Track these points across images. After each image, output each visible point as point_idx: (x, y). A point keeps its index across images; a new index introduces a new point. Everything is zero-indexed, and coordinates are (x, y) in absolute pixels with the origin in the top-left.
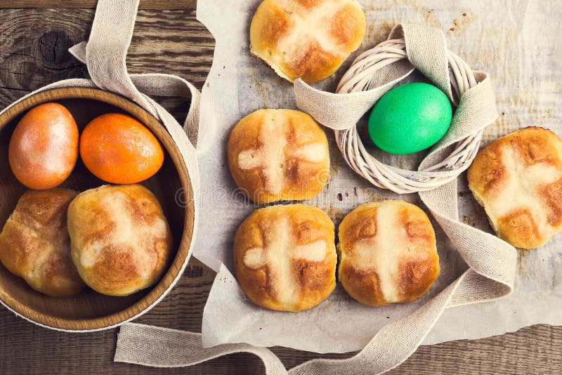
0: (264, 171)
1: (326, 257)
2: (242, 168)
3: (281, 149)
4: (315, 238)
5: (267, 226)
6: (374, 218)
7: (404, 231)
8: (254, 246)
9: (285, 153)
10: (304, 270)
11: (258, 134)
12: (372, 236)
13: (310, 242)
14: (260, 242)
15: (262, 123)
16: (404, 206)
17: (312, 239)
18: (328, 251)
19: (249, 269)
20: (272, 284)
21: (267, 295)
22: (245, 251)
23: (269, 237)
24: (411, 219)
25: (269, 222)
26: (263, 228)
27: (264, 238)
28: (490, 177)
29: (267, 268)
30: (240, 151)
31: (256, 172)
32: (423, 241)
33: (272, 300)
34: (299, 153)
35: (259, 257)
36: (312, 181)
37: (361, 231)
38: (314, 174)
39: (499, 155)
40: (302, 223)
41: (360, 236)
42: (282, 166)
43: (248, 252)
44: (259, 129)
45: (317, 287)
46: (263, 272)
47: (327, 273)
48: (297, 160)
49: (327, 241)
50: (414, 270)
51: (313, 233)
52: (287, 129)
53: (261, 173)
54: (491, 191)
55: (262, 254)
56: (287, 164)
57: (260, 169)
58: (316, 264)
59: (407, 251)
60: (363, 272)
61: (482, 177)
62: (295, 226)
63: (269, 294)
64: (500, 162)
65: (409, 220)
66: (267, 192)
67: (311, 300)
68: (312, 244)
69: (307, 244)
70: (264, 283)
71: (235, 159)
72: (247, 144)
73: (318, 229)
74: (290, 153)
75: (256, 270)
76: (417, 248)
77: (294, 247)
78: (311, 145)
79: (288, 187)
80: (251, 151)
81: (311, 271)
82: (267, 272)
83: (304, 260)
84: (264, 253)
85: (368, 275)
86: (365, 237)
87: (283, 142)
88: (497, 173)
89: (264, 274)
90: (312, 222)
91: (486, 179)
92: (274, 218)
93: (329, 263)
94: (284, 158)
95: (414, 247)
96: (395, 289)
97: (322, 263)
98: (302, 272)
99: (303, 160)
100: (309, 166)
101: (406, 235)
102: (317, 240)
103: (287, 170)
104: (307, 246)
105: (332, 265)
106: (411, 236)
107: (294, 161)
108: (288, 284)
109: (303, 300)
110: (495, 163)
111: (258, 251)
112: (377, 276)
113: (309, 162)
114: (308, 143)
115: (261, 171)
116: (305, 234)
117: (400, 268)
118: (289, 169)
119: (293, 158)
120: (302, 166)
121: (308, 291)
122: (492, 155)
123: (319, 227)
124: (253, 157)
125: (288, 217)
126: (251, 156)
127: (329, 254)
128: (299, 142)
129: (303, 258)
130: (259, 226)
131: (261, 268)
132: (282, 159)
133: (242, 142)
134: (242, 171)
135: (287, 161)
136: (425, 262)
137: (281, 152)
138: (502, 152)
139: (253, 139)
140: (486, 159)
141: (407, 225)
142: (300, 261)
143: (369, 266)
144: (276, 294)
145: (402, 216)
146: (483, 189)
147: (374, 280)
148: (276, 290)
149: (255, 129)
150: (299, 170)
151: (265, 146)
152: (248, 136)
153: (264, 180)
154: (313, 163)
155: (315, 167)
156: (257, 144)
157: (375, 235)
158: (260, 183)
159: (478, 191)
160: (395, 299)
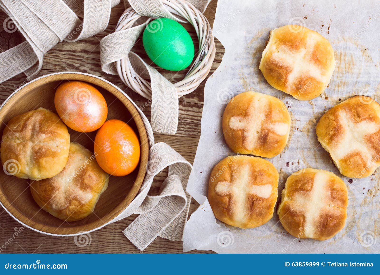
0: (245, 133)
1: (270, 196)
2: (231, 127)
3: (260, 121)
4: (266, 182)
5: (235, 168)
6: (312, 179)
7: (329, 193)
8: (224, 180)
9: (262, 125)
10: (255, 202)
11: (247, 108)
12: (307, 191)
13: (262, 184)
14: (229, 178)
15: (251, 101)
16: (333, 177)
17: (263, 182)
18: (272, 192)
19: (218, 195)
20: (231, 207)
21: (226, 215)
22: (217, 182)
23: (235, 176)
24: (336, 186)
25: (237, 166)
26: (232, 169)
27: (232, 176)
28: (332, 133)
29: (230, 196)
30: (233, 116)
31: (240, 133)
32: (340, 203)
33: (230, 218)
34: (271, 126)
35: (226, 188)
36: (275, 147)
37: (302, 186)
38: (277, 142)
39: (336, 117)
40: (259, 171)
41: (300, 189)
42: (258, 132)
43: (219, 183)
44: (249, 104)
45: (261, 215)
46: (227, 199)
47: (269, 207)
48: (269, 131)
49: (273, 185)
50: (329, 220)
51: (265, 179)
52: (267, 109)
53: (243, 134)
54: (333, 142)
55: (229, 186)
56: (262, 132)
57: (243, 131)
58: (263, 200)
59: (328, 206)
60: (295, 212)
61: (327, 133)
62: (254, 171)
63: (228, 214)
64: (338, 122)
65: (334, 187)
66: (243, 146)
67: (255, 223)
68: (263, 186)
69: (260, 185)
70: (226, 206)
71: (227, 120)
72: (238, 113)
73: (269, 176)
74: (265, 126)
75: (223, 196)
76: (335, 206)
77: (251, 186)
78: (280, 123)
79: (258, 147)
80: (240, 118)
81: (259, 203)
82: (230, 199)
83: (256, 195)
84: (230, 186)
85: (299, 215)
86: (303, 190)
87: (262, 117)
88: (336, 130)
89: (228, 200)
90: (266, 171)
91: (329, 134)
92: (240, 164)
93: (272, 201)
94: (260, 127)
95: (333, 205)
96: (313, 229)
97: (267, 200)
98: (253, 203)
99: (273, 132)
100: (276, 137)
101: (330, 196)
102: (267, 183)
103: (261, 136)
104: (260, 186)
105: (273, 202)
106: (333, 198)
107: (267, 131)
108: (242, 209)
109: (249, 222)
110: (335, 123)
111: (227, 184)
112: (304, 218)
113: (276, 134)
114: (279, 121)
115: (243, 132)
116: (259, 178)
117: (321, 216)
118: (262, 135)
119: (267, 129)
120: (271, 135)
121: (254, 216)
122: (332, 117)
123: (269, 175)
124: (240, 122)
125: (250, 165)
126: (239, 121)
127: (272, 194)
128: (273, 119)
129: (256, 194)
130: (230, 167)
131: (226, 196)
132: (259, 128)
133: (235, 110)
134: (231, 129)
135: (262, 130)
136: (337, 217)
137: (260, 123)
138: (338, 115)
139: (243, 110)
140: (328, 120)
141: (332, 190)
142: (253, 195)
143: (301, 210)
144: (233, 214)
145: (330, 183)
146: (327, 141)
147: (302, 220)
148: (234, 212)
149: (246, 104)
150: (268, 138)
151: (250, 116)
152: (241, 107)
153: (244, 138)
154: (279, 135)
155: (279, 139)
156: (245, 114)
157: (310, 190)
158: (241, 140)
159: (324, 142)
160: (311, 236)
